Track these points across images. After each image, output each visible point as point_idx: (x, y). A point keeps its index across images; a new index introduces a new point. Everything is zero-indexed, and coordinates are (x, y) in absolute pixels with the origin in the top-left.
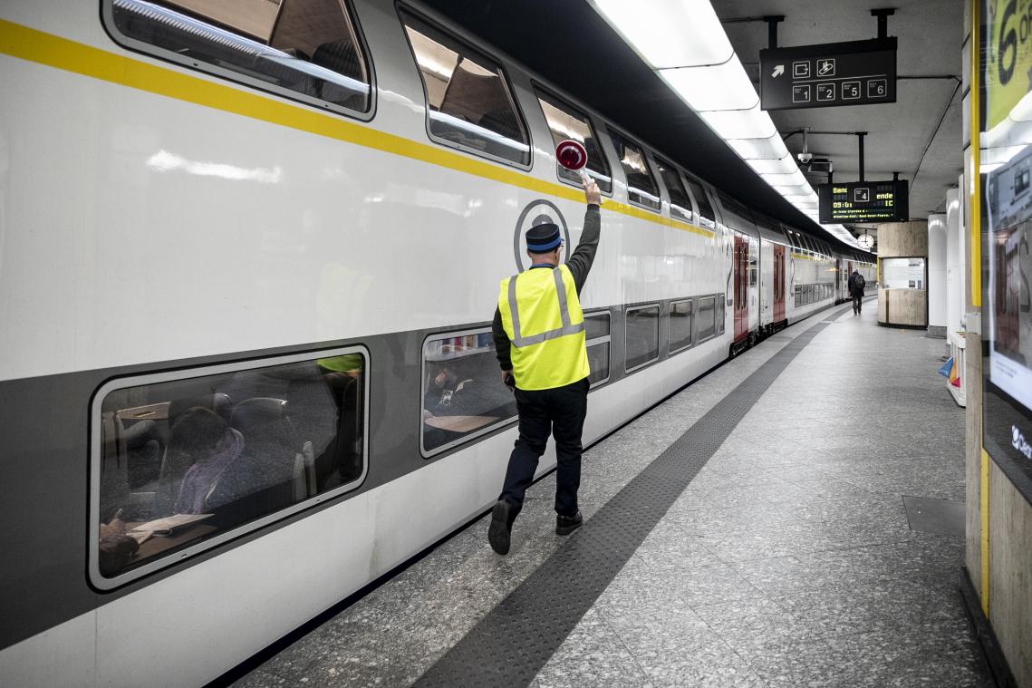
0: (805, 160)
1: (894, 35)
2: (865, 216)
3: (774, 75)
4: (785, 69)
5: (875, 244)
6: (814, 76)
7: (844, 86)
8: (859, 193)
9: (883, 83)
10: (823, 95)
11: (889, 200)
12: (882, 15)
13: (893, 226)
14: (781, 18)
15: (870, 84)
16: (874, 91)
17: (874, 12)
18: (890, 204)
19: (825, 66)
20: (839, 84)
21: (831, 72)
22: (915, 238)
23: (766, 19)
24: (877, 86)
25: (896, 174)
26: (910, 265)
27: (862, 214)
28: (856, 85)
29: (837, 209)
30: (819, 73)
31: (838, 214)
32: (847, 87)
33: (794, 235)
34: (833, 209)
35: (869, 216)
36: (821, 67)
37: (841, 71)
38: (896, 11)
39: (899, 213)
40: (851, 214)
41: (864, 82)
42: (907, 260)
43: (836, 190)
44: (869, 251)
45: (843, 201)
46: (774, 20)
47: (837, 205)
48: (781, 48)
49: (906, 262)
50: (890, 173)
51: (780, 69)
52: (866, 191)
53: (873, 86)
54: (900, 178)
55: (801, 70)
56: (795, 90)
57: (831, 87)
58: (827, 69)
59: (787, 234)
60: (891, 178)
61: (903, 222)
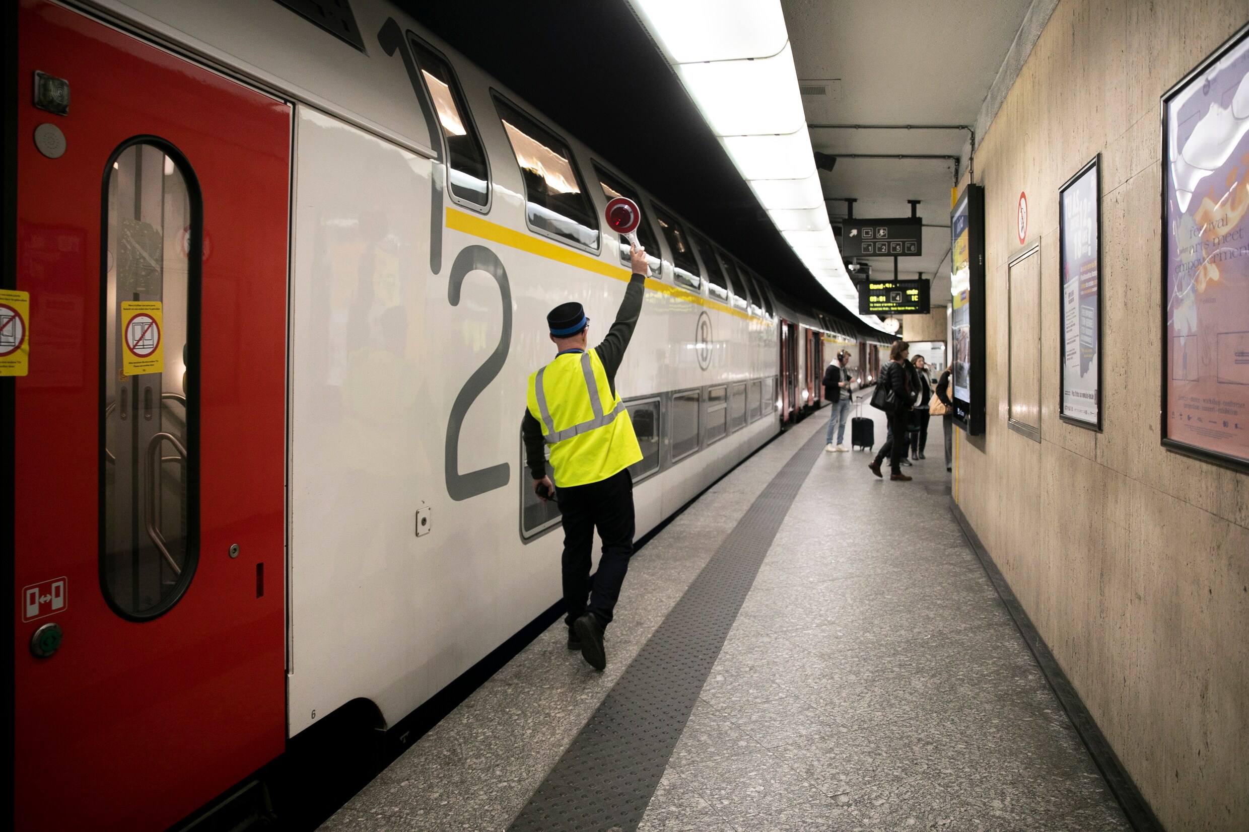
0: (854, 270)
1: (921, 217)
2: (895, 309)
3: (851, 235)
4: (858, 232)
5: (901, 327)
6: (875, 237)
7: (892, 245)
8: (894, 295)
9: (914, 244)
10: (880, 249)
11: (914, 295)
12: (914, 203)
13: (916, 316)
14: (855, 200)
15: (907, 245)
16: (909, 249)
17: (909, 202)
18: (915, 298)
19: (882, 232)
20: (889, 243)
21: (884, 236)
22: (936, 323)
23: (846, 200)
24: (911, 246)
25: (920, 274)
26: (933, 349)
27: (893, 306)
28: (899, 245)
29: (873, 303)
30: (878, 236)
31: (874, 307)
32: (894, 246)
33: (823, 318)
34: (869, 302)
35: (899, 309)
36: (879, 232)
37: (891, 235)
38: (921, 202)
39: (923, 306)
40: (884, 306)
41: (904, 243)
42: (929, 344)
43: (872, 287)
44: (894, 334)
45: (878, 296)
46: (851, 201)
47: (873, 299)
48: (855, 219)
49: (929, 345)
50: (916, 272)
51: (854, 232)
52: (899, 294)
53: (909, 245)
54: (924, 277)
55: (867, 233)
56: (863, 245)
57: (885, 245)
58: (882, 234)
59: (819, 317)
60: (916, 277)
61: (926, 314)
